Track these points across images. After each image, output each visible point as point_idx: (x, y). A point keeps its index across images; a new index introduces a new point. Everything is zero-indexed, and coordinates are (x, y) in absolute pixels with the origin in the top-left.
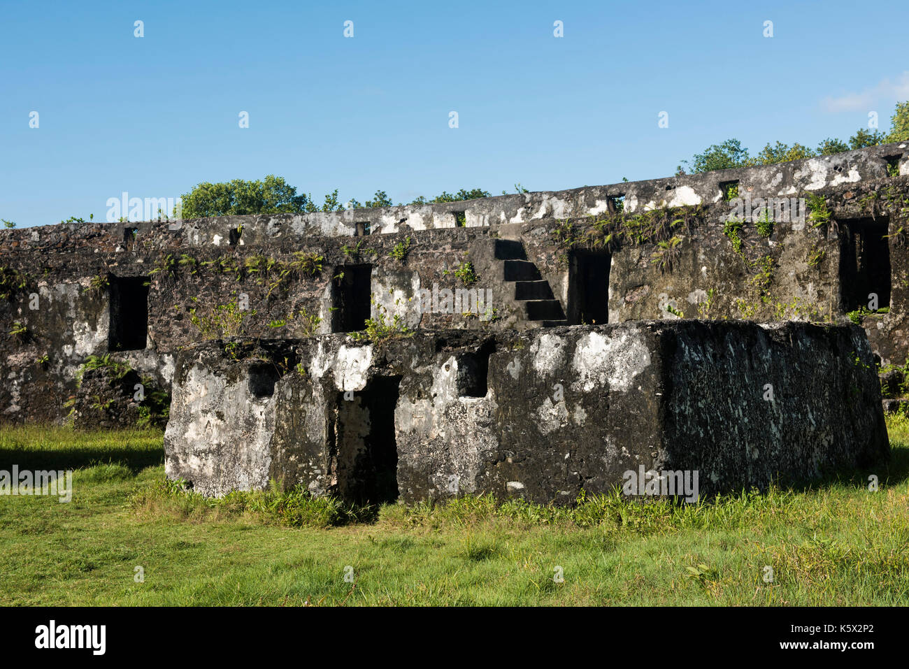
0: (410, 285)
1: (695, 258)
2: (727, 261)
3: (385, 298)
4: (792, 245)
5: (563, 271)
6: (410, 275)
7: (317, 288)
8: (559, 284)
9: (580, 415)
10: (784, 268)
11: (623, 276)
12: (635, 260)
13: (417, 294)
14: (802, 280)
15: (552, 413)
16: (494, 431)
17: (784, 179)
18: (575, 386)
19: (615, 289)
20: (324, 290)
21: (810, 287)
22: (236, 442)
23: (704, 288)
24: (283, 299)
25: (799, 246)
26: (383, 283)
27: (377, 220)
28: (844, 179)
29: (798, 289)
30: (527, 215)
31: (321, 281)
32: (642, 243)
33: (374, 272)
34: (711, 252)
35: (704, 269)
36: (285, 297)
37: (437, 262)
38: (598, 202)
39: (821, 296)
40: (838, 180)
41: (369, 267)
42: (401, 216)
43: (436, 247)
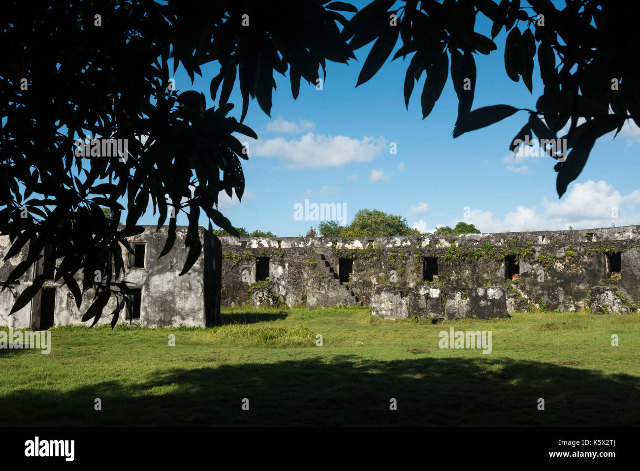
0: (284, 265)
1: (381, 264)
2: (391, 265)
3: (275, 269)
4: (410, 263)
5: (337, 264)
6: (285, 262)
7: (250, 264)
8: (336, 268)
9: (489, 303)
10: (407, 268)
11: (358, 267)
12: (361, 263)
13: (287, 268)
14: (412, 272)
15: (483, 303)
16: (470, 306)
17: (388, 241)
18: (488, 298)
19: (355, 270)
20: (253, 265)
21: (415, 274)
22: (397, 308)
23: (383, 272)
24: (237, 267)
25: (412, 263)
26: (275, 264)
27: (249, 241)
28: (406, 244)
29: (412, 275)
30: (305, 244)
31: (252, 262)
32: (363, 258)
33: (271, 260)
34: (386, 263)
35: (384, 267)
36: (238, 266)
37: (294, 258)
38: (329, 242)
39: (418, 277)
40: (404, 244)
41: (268, 259)
42: (258, 240)
43: (293, 254)
